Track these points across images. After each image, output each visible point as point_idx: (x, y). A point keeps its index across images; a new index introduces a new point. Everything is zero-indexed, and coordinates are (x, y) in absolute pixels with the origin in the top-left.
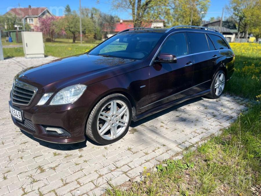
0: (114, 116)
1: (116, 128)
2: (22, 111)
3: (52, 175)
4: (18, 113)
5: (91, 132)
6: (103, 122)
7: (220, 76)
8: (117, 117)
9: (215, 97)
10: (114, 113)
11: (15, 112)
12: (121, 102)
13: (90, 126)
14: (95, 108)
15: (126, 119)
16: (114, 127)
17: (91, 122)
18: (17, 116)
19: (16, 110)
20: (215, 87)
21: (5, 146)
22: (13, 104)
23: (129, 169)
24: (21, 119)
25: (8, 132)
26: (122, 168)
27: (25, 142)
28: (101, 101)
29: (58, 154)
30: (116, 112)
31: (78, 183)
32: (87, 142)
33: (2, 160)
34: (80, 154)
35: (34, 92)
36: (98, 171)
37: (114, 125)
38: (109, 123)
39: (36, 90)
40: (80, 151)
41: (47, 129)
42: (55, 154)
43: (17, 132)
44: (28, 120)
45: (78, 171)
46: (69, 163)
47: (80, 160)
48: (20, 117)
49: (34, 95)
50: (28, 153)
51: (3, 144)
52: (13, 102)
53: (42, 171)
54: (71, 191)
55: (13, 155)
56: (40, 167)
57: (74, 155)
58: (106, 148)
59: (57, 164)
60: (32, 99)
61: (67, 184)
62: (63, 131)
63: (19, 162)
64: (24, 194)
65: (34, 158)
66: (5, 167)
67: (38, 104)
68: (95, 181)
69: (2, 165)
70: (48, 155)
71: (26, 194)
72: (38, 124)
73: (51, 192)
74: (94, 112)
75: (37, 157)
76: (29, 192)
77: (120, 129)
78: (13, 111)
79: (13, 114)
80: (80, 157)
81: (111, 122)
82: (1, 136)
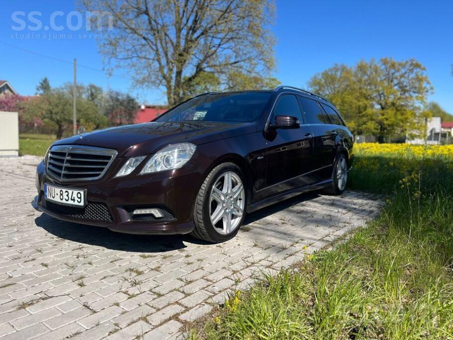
0: (228, 197)
1: (230, 215)
2: (86, 190)
3: (158, 276)
4: (75, 195)
5: (201, 217)
6: (215, 204)
7: (341, 161)
8: (232, 199)
9: (338, 192)
10: (229, 192)
11: (67, 195)
12: (235, 177)
13: (201, 208)
14: (207, 179)
15: (241, 205)
16: (228, 214)
17: (202, 200)
18: (74, 200)
19: (70, 192)
20: (338, 177)
21: (46, 254)
22: (61, 182)
23: (271, 263)
24: (82, 204)
25: (37, 240)
26: (261, 262)
27: (78, 247)
28: (214, 170)
29: (149, 256)
30: (231, 191)
31: (208, 280)
32: (185, 243)
33: (57, 268)
34: (184, 254)
35: (111, 157)
36: (227, 268)
37: (227, 211)
38: (223, 207)
39: (114, 154)
40: (182, 251)
41: (135, 213)
42: (144, 257)
43: (53, 238)
44: (95, 203)
45: (197, 269)
46: (175, 264)
47: (190, 260)
48: (79, 200)
49: (110, 162)
50: (96, 258)
51: (40, 251)
52: (62, 179)
53: (139, 273)
54: (203, 288)
55: (71, 262)
56: (131, 270)
57: (177, 256)
58: (219, 246)
59: (157, 265)
60: (106, 168)
61: (191, 282)
62: (162, 213)
63: (90, 268)
64: (131, 297)
65: (112, 262)
66: (70, 274)
67: (118, 175)
68: (232, 277)
69: (61, 272)
70: (132, 258)
71: (134, 296)
72: (119, 206)
73: (172, 291)
74: (205, 185)
75: (116, 261)
76: (137, 295)
77: (233, 220)
78: (61, 195)
79: (62, 200)
80: (187, 256)
81: (224, 205)
82: (27, 245)
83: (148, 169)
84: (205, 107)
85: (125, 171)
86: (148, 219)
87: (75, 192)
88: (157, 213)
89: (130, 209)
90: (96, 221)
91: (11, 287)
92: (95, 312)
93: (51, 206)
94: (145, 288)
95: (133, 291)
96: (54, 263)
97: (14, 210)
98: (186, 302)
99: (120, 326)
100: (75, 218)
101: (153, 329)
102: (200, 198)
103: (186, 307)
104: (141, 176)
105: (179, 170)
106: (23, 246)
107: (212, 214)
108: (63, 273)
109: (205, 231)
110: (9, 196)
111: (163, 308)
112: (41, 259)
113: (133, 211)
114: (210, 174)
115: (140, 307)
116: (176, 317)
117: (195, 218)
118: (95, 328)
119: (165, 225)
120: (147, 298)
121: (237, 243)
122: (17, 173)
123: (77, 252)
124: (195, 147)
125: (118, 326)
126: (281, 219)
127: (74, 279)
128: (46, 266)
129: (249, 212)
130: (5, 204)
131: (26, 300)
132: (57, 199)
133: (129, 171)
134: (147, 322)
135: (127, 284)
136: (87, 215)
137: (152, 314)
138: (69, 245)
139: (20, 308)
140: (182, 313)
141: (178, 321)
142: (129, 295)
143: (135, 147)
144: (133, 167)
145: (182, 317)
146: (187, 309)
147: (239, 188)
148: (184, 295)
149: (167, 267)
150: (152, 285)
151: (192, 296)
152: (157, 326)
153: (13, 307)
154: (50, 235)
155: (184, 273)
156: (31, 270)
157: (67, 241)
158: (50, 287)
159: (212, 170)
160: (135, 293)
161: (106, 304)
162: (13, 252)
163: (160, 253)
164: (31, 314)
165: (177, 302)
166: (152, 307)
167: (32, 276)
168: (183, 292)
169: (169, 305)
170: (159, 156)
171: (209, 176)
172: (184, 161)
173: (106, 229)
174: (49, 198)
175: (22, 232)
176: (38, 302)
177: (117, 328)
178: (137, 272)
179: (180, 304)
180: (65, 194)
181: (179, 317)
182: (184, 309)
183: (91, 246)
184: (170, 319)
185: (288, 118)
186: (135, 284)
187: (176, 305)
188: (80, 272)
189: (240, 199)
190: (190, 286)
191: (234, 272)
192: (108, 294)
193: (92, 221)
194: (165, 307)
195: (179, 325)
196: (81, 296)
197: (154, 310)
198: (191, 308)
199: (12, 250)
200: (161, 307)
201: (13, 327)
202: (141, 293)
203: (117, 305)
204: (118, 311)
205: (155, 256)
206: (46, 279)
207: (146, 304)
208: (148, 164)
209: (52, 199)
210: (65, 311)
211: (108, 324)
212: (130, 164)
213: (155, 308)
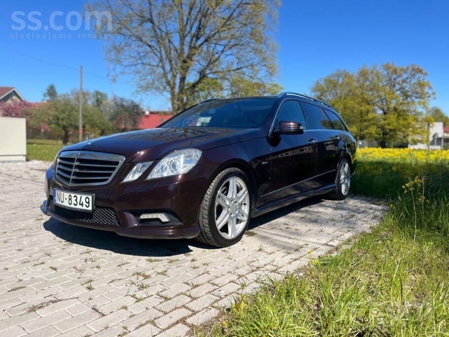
0: (233, 202)
1: (235, 221)
2: (94, 194)
3: (165, 280)
4: (83, 200)
5: (206, 221)
6: (220, 209)
7: (344, 166)
8: (237, 204)
9: (340, 197)
10: (234, 197)
11: (76, 200)
12: (240, 182)
13: (206, 212)
14: (213, 184)
15: (246, 210)
16: (233, 218)
17: (208, 205)
18: (82, 205)
19: (79, 196)
20: (341, 182)
21: (55, 258)
22: (71, 187)
23: (276, 267)
24: (90, 208)
25: (45, 244)
26: (266, 267)
27: (86, 251)
28: (219, 175)
29: (155, 260)
30: (236, 196)
31: (214, 284)
32: (191, 247)
33: (66, 272)
34: (190, 258)
35: (119, 162)
36: (232, 272)
37: (232, 215)
38: (228, 211)
39: (122, 160)
40: (188, 255)
41: (142, 217)
42: (151, 261)
43: (61, 242)
44: (103, 208)
45: (203, 274)
46: (182, 268)
47: (196, 264)
48: (87, 205)
49: (118, 167)
50: (103, 262)
51: (49, 255)
52: (71, 184)
53: (146, 277)
54: (210, 292)
55: (79, 266)
56: (139, 274)
57: (182, 260)
58: (224, 251)
59: (164, 269)
60: (114, 173)
61: (197, 286)
62: (169, 218)
63: (98, 272)
64: (138, 300)
65: (119, 266)
66: (79, 278)
67: (126, 180)
68: (238, 281)
69: (70, 275)
70: (139, 262)
71: (142, 300)
72: (127, 211)
73: (179, 295)
74: (211, 190)
75: (123, 265)
76: (145, 298)
77: (238, 225)
78: (70, 199)
79: (70, 204)
80: (193, 260)
81: (229, 210)
82: (37, 248)
83: (155, 175)
84: (209, 113)
85: (132, 176)
86: (154, 223)
87: (84, 197)
88: (164, 218)
89: (137, 214)
90: (104, 225)
91: (21, 290)
92: (103, 315)
93: (60, 211)
94: (152, 291)
95: (140, 294)
96: (63, 266)
97: (22, 214)
98: (193, 305)
99: (128, 329)
100: (83, 222)
101: (160, 332)
102: (206, 203)
103: (193, 311)
104: (148, 181)
105: (185, 176)
106: (32, 249)
107: (217, 219)
108: (71, 276)
109: (210, 235)
110: (18, 200)
111: (170, 312)
112: (50, 262)
113: (140, 215)
114: (216, 179)
115: (148, 311)
116: (183, 321)
117: (201, 223)
118: (104, 331)
119: (171, 229)
120: (155, 301)
121: (242, 248)
122: (25, 178)
123: (85, 256)
124: (201, 152)
125: (127, 329)
126: (285, 224)
127: (83, 283)
128: (55, 269)
129: (254, 216)
130: (14, 209)
131: (37, 303)
132: (66, 204)
133: (137, 176)
134: (155, 325)
135: (134, 288)
136: (95, 220)
137: (159, 317)
138: (77, 250)
139: (30, 311)
140: (189, 317)
141: (185, 324)
142: (137, 298)
143: (142, 153)
144: (140, 172)
145: (189, 321)
146: (194, 313)
147: (244, 193)
148: (190, 299)
149: (173, 271)
150: (159, 288)
151: (199, 300)
152: (164, 330)
153: (23, 310)
154: (59, 239)
155: (190, 277)
156: (41, 273)
157: (75, 245)
158: (58, 290)
159: (217, 175)
160: (143, 297)
161: (114, 307)
162: (22, 256)
163: (166, 257)
164: (41, 317)
165: (184, 306)
166: (159, 310)
167: (41, 279)
168: (190, 296)
169: (176, 308)
170: (165, 162)
171: (214, 181)
172: (190, 166)
173: (114, 233)
174: (58, 202)
175: (31, 236)
176: (47, 305)
177: (126, 331)
178: (144, 275)
179: (187, 308)
180: (73, 199)
181: (187, 321)
182: (190, 313)
183: (98, 250)
184: (177, 322)
185: (292, 124)
186: (142, 287)
187: (183, 309)
188: (88, 275)
189: (245, 204)
190: (196, 290)
191: (240, 276)
192: (116, 298)
193: (99, 225)
194: (172, 310)
195: (187, 329)
196: (90, 299)
197: (162, 314)
198: (198, 312)
199: (21, 253)
200: (168, 311)
201: (24, 329)
202: (149, 297)
203: (125, 308)
204: (126, 314)
205: (161, 260)
206: (54, 282)
207: (154, 307)
208: (155, 170)
209: (61, 203)
210: (75, 314)
211: (117, 327)
212: (137, 170)
213: (162, 312)
